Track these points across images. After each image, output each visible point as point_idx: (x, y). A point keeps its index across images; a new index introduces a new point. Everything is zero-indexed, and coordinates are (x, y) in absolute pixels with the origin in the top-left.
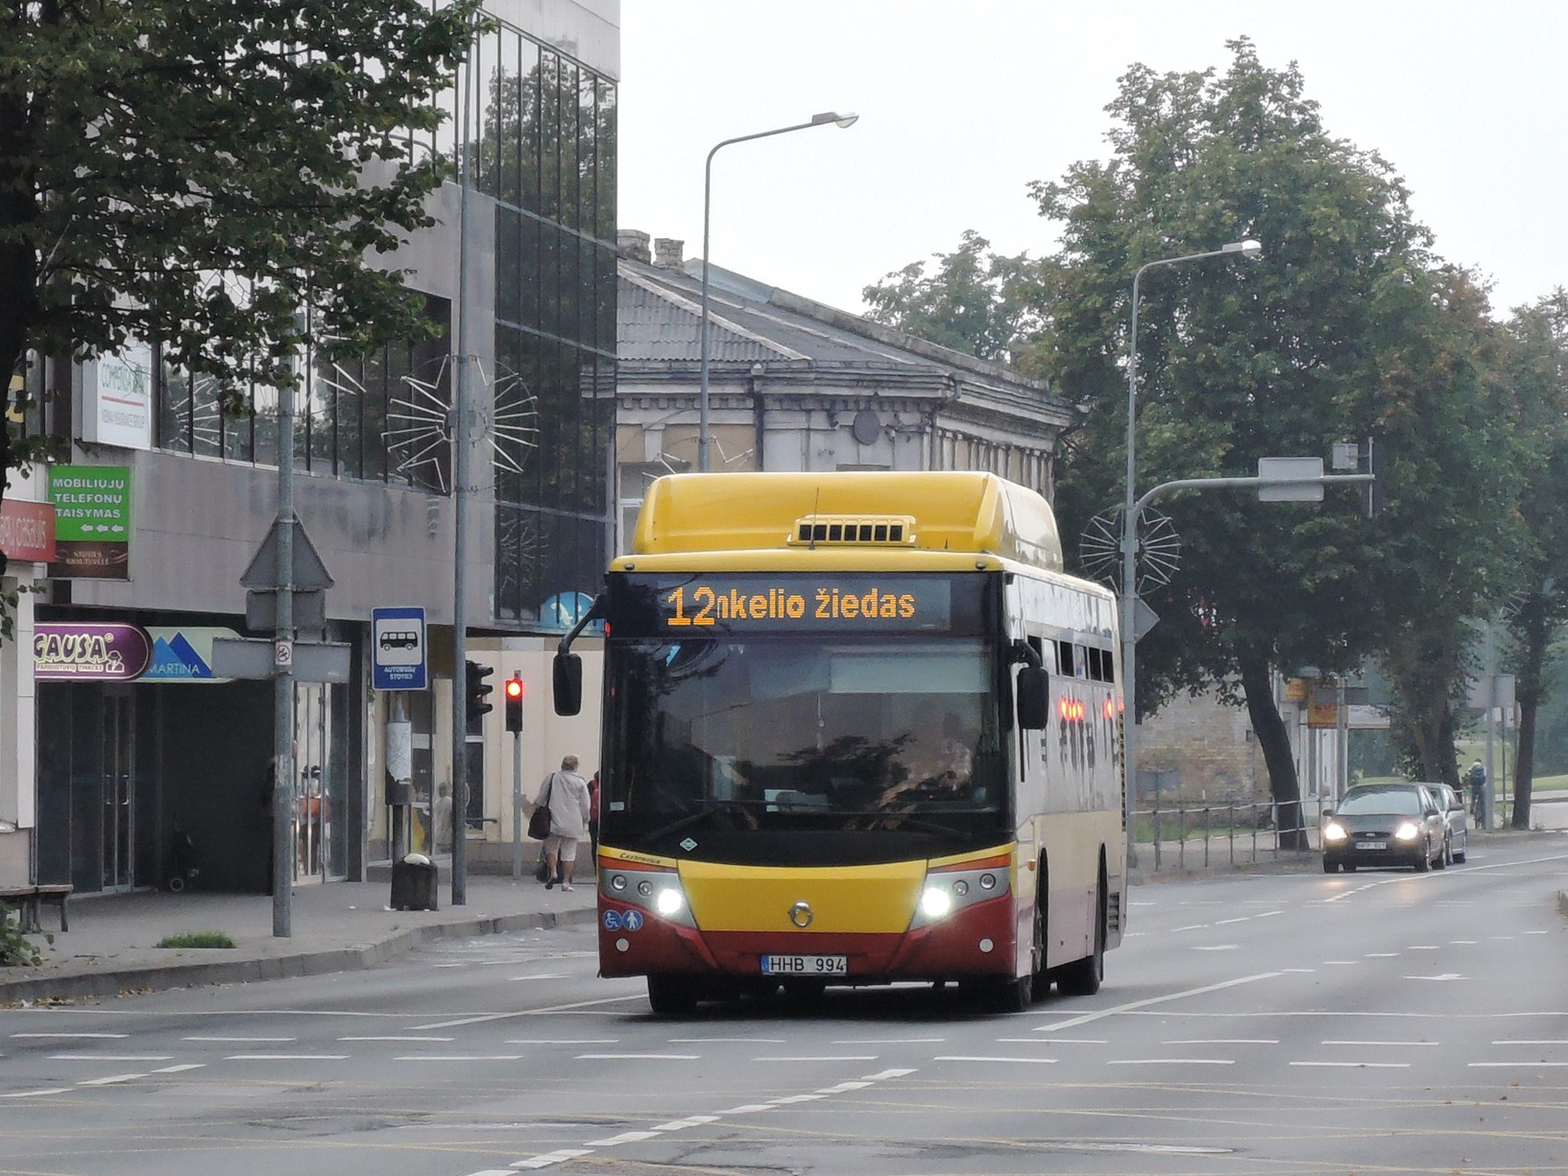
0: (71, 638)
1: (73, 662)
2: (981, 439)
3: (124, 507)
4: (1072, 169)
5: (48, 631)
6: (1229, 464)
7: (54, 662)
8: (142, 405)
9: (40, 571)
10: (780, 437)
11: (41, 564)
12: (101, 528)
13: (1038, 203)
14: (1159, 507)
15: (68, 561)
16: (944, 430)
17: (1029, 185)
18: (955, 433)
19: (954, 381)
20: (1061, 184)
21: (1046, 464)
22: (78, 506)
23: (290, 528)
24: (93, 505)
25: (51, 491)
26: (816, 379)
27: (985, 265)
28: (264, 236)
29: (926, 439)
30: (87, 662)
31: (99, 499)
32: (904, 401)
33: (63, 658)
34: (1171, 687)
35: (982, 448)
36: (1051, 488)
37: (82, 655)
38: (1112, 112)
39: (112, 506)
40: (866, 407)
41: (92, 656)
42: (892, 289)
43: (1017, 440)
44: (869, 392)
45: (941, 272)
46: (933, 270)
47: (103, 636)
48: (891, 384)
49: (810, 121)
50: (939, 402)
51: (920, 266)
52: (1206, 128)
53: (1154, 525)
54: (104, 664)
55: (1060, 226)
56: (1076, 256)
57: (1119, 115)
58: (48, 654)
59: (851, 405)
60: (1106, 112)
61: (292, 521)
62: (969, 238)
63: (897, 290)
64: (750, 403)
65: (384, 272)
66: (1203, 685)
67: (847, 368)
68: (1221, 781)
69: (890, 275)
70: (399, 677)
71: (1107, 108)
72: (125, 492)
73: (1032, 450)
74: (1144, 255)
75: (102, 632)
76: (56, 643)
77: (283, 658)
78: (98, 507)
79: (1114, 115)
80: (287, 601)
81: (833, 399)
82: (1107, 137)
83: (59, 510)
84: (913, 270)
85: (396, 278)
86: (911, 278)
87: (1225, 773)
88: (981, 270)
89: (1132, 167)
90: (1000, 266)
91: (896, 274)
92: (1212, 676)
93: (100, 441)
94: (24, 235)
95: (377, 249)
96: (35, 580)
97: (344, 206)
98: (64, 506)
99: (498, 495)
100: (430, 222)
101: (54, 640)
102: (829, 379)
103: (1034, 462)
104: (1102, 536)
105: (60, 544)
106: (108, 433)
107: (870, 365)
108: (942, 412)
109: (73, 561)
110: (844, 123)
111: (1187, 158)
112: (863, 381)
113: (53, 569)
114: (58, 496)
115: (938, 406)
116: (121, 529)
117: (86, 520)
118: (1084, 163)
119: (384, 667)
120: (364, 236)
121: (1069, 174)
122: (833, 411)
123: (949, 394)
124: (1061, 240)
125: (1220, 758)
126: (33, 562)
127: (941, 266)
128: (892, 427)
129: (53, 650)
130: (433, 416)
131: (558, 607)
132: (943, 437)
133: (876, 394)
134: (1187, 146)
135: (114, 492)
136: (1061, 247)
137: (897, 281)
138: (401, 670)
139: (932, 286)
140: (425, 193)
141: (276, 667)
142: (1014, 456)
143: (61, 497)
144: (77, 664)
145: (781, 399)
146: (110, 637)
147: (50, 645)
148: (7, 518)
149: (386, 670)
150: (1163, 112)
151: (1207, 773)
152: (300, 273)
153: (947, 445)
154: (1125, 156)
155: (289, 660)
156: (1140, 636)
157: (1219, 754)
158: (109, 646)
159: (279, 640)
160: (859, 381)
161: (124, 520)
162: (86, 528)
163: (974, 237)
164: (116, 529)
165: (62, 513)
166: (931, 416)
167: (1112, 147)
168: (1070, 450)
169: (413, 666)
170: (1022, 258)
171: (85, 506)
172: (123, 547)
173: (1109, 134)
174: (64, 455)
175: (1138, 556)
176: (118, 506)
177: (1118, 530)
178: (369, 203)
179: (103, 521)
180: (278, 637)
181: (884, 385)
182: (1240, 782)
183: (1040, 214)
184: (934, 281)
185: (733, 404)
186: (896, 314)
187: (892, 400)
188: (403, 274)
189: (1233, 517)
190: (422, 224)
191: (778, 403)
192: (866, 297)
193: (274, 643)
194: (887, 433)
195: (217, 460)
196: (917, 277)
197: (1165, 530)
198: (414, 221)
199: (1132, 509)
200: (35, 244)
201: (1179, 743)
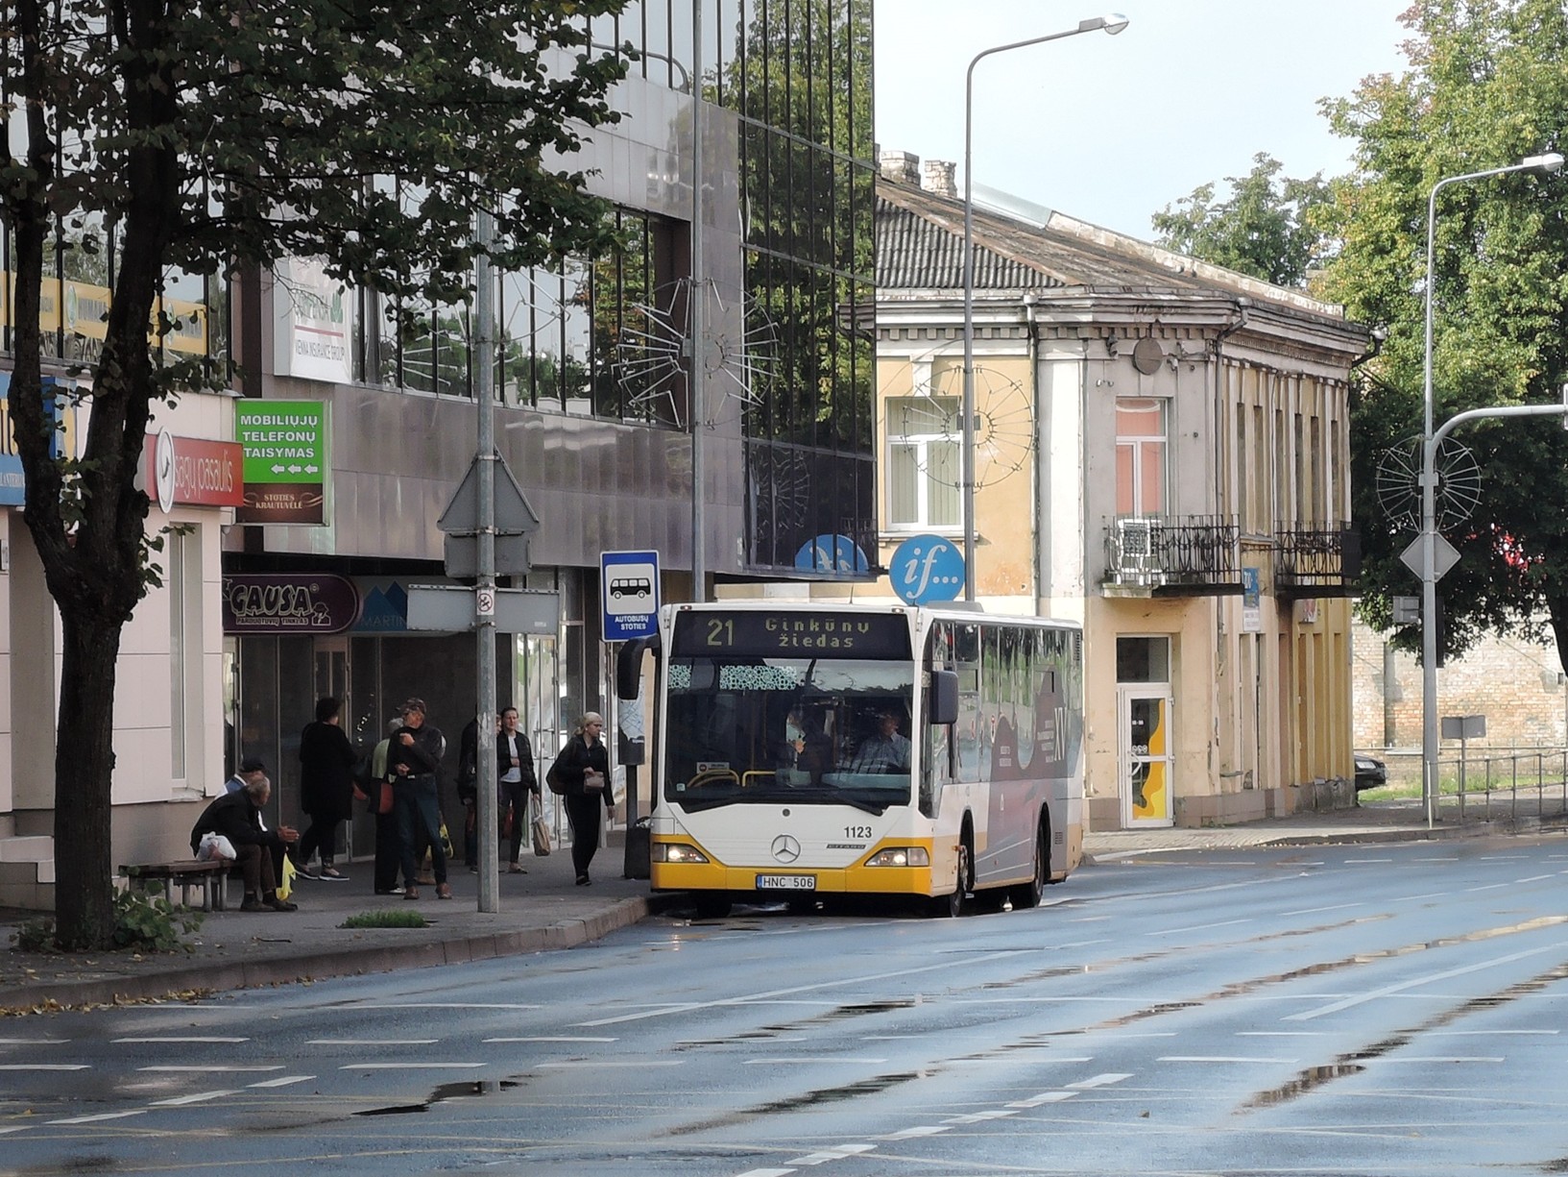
0: (274, 589)
1: (276, 615)
2: (1271, 368)
3: (318, 446)
4: (1364, 83)
5: (249, 582)
6: (1533, 393)
7: (255, 615)
8: (342, 335)
9: (228, 516)
10: (1056, 367)
11: (230, 509)
12: (293, 469)
13: (1329, 121)
14: (1459, 438)
15: (258, 505)
16: (1230, 359)
17: (1318, 102)
18: (1242, 362)
19: (1239, 307)
20: (1353, 100)
21: (1342, 393)
22: (268, 445)
23: (491, 465)
24: (284, 444)
25: (240, 429)
26: (1093, 305)
27: (1279, 189)
28: (429, 136)
29: (1211, 367)
30: (291, 615)
31: (290, 437)
32: (1187, 328)
33: (265, 611)
34: (1476, 629)
35: (1272, 377)
36: (1346, 419)
37: (285, 608)
38: (1406, 22)
39: (304, 445)
40: (1146, 334)
41: (296, 609)
42: (1182, 215)
43: (1308, 368)
44: (1150, 319)
45: (1233, 198)
46: (1225, 194)
47: (308, 587)
48: (1173, 311)
49: (1077, 28)
50: (1224, 328)
51: (1210, 189)
52: (1504, 37)
53: (1453, 457)
54: (309, 617)
55: (1353, 144)
56: (1370, 174)
57: (1412, 25)
58: (249, 607)
59: (1131, 333)
60: (1399, 22)
61: (492, 457)
62: (1261, 161)
63: (1188, 216)
64: (1024, 332)
65: (563, 174)
66: (1509, 625)
67: (1126, 293)
68: (1533, 727)
69: (1180, 201)
70: (630, 627)
71: (1401, 18)
72: (318, 430)
73: (1325, 379)
74: (1442, 173)
75: (307, 583)
76: (258, 596)
77: (485, 607)
78: (290, 446)
79: (1408, 26)
80: (488, 544)
81: (1112, 327)
82: (1401, 49)
83: (248, 450)
84: (1203, 193)
85: (578, 179)
86: (1202, 203)
87: (1537, 718)
88: (1275, 195)
89: (1427, 80)
90: (1294, 189)
91: (1187, 200)
92: (1519, 616)
93: (293, 375)
94: (164, 139)
95: (557, 149)
96: (222, 527)
97: (519, 101)
98: (253, 445)
99: (745, 431)
100: (615, 118)
101: (255, 591)
102: (1106, 306)
103: (1328, 392)
104: (1401, 468)
105: (248, 487)
106: (304, 366)
107: (1150, 290)
108: (1227, 340)
109: (264, 505)
110: (1113, 30)
111: (1486, 69)
112: (1144, 307)
113: (241, 514)
114: (246, 434)
115: (1224, 332)
116: (315, 469)
117: (277, 461)
118: (1377, 77)
119: (615, 616)
120: (542, 133)
121: (1359, 88)
122: (1110, 340)
123: (1235, 320)
124: (1353, 158)
125: (1530, 702)
126: (220, 506)
127: (1234, 190)
128: (1175, 356)
129: (254, 602)
130: (667, 346)
131: (814, 549)
132: (1229, 366)
133: (1157, 321)
134: (1487, 57)
135: (308, 429)
136: (1354, 165)
137: (1187, 207)
138: (634, 619)
139: (1224, 212)
140: (608, 84)
141: (478, 618)
142: (1305, 383)
143: (250, 436)
144: (280, 617)
145: (1054, 327)
146: (315, 588)
147: (251, 597)
148: (187, 458)
149: (617, 620)
150: (1458, 22)
151: (1518, 719)
152: (473, 177)
153: (1233, 374)
154: (1419, 69)
155: (492, 609)
156: (1441, 574)
157: (1530, 698)
158: (314, 597)
159: (480, 588)
160: (1139, 307)
161: (318, 461)
162: (276, 469)
163: (1267, 159)
164: (309, 469)
165: (251, 452)
166: (1216, 344)
167: (1405, 59)
168: (1366, 379)
169: (645, 615)
170: (1316, 180)
171: (275, 445)
172: (317, 489)
173: (1404, 46)
174: (252, 389)
175: (1437, 490)
176: (312, 445)
177: (1417, 464)
178: (548, 99)
179: (295, 461)
180: (479, 585)
181: (1165, 311)
182: (1551, 727)
183: (1331, 132)
184: (1227, 207)
185: (1005, 333)
186: (1187, 242)
187: (1174, 327)
188: (585, 175)
189: (1538, 448)
190: (605, 119)
191: (1053, 332)
192: (1157, 225)
193: (475, 591)
194: (1169, 362)
195: (431, 395)
196: (1208, 201)
197: (1467, 461)
198: (597, 115)
199: (1431, 441)
200: (177, 148)
201: (1488, 687)
